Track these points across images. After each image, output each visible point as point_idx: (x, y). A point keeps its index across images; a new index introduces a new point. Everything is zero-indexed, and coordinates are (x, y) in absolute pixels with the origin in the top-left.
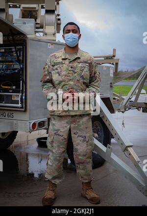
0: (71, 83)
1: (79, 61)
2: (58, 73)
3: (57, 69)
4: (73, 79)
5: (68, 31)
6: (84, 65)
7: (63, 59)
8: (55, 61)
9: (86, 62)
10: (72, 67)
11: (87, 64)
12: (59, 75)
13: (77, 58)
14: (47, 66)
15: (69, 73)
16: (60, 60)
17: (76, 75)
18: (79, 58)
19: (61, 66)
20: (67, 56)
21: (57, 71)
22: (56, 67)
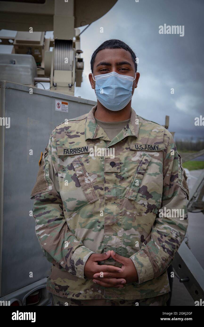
0: (113, 208)
1: (133, 146)
2: (75, 178)
3: (71, 167)
4: (116, 198)
5: (104, 67)
6: (147, 155)
7: (88, 140)
8: (67, 146)
9: (152, 149)
10: (113, 164)
11: (157, 154)
12: (78, 184)
13: (127, 138)
14: (49, 158)
15: (105, 181)
16: (81, 142)
17: (124, 184)
18: (134, 138)
19: (83, 160)
20: (101, 133)
21: (72, 173)
22: (69, 161)
